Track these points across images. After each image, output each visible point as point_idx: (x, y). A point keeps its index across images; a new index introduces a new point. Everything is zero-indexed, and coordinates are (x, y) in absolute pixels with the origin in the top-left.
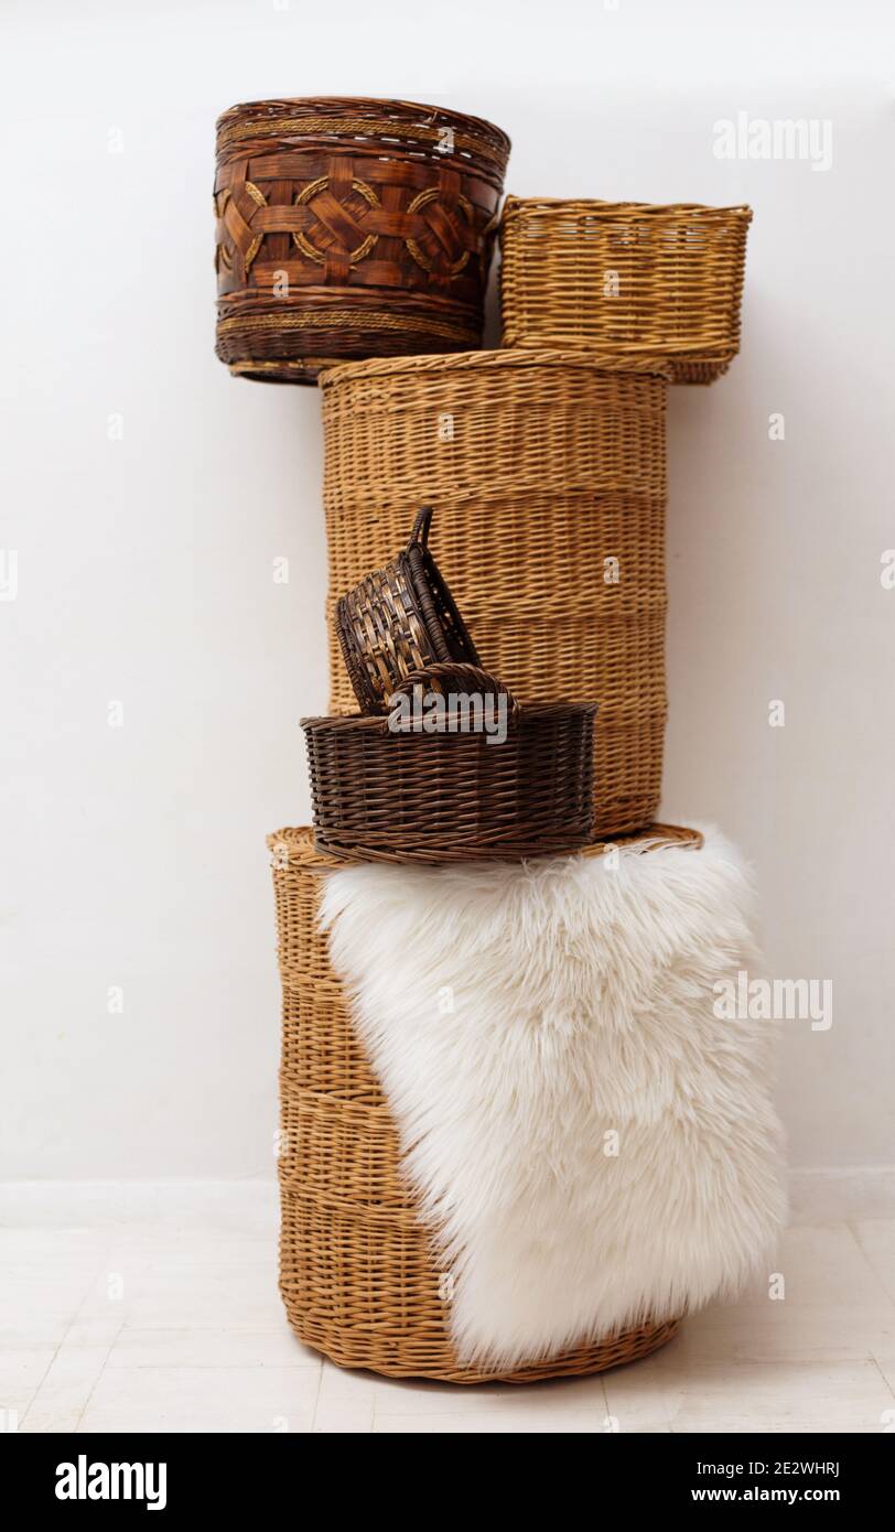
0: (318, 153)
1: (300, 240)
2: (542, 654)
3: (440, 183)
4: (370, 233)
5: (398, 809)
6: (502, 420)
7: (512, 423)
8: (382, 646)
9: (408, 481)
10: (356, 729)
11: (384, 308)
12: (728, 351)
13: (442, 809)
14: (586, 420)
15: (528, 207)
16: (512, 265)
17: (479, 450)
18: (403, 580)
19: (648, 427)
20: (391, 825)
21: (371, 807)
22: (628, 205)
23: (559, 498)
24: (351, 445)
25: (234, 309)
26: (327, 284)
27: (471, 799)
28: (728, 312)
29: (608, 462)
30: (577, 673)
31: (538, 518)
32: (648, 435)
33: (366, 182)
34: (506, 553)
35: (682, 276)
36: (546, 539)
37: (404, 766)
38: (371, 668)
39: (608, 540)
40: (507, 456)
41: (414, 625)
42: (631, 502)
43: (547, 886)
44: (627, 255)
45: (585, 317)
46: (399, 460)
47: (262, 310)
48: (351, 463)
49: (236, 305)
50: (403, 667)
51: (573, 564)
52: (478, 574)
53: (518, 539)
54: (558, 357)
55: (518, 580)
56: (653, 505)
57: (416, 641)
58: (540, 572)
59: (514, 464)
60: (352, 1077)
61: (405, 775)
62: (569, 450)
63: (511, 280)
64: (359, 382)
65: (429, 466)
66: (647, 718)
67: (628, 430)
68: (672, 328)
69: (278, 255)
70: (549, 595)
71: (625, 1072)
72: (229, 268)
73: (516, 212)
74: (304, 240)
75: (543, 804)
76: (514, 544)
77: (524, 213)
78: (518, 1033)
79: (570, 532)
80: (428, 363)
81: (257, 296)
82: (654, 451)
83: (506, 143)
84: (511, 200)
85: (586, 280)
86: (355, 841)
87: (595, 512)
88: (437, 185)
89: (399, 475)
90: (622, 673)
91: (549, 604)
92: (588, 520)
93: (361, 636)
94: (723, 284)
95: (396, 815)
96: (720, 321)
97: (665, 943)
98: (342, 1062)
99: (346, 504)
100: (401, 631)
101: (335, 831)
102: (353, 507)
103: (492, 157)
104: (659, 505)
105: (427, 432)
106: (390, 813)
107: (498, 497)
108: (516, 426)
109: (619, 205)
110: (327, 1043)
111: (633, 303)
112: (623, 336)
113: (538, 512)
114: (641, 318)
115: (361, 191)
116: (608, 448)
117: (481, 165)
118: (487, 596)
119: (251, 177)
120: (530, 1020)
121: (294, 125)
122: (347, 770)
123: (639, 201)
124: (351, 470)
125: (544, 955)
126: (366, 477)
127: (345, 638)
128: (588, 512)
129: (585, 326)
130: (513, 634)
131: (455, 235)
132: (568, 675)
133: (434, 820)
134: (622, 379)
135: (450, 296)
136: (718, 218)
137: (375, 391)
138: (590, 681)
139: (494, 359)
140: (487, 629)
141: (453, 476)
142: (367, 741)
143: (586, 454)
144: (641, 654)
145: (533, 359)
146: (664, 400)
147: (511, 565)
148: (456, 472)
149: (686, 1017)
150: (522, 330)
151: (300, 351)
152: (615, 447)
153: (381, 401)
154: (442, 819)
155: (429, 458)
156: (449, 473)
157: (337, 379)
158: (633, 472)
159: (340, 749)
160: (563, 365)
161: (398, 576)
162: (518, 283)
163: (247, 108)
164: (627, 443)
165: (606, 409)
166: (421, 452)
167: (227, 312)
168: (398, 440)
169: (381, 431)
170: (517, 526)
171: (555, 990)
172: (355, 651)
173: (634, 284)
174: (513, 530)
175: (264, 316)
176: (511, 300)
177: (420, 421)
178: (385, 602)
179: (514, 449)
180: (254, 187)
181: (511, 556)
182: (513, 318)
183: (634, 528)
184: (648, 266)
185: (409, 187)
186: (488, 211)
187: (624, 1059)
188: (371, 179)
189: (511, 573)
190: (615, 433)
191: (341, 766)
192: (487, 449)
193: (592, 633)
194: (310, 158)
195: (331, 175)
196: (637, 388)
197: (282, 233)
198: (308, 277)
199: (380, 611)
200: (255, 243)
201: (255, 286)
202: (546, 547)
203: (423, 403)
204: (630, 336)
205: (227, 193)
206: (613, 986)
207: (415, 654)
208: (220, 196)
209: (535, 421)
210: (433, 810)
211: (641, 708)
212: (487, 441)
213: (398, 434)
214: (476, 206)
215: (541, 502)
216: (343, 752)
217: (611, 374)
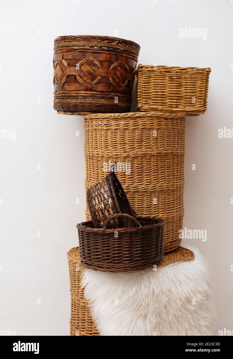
0: (83, 52)
1: (78, 77)
2: (148, 201)
3: (119, 60)
4: (99, 76)
5: (105, 256)
6: (137, 133)
7: (140, 134)
8: (100, 207)
9: (109, 150)
10: (92, 232)
11: (102, 98)
12: (203, 111)
13: (118, 257)
14: (162, 133)
15: (145, 68)
16: (140, 85)
17: (130, 142)
18: (107, 186)
19: (180, 133)
20: (102, 261)
21: (97, 255)
22: (174, 67)
23: (154, 156)
24: (92, 138)
25: (59, 97)
26: (86, 90)
27: (127, 254)
28: (204, 99)
29: (168, 145)
30: (158, 207)
31: (147, 162)
32: (180, 135)
33: (97, 61)
34: (137, 172)
35: (190, 88)
36: (149, 168)
37: (107, 244)
38: (97, 214)
39: (168, 167)
40: (138, 144)
41: (110, 200)
42: (174, 155)
43: (149, 277)
44: (174, 82)
45: (162, 100)
46: (106, 144)
47: (66, 97)
48: (92, 143)
49: (59, 95)
50: (107, 213)
51: (157, 175)
52: (129, 178)
53: (141, 168)
54: (154, 114)
55: (141, 180)
56: (181, 155)
57: (111, 206)
58: (147, 177)
59: (140, 146)
60: (91, 328)
61: (107, 247)
62: (156, 141)
63: (140, 89)
64: (95, 120)
65: (115, 146)
66: (178, 218)
67: (174, 134)
68: (187, 104)
69: (71, 82)
70: (150, 184)
71: (171, 332)
72: (57, 84)
73: (142, 69)
74: (79, 78)
75: (148, 254)
76: (140, 169)
77: (144, 70)
78: (140, 322)
79: (157, 166)
80: (115, 116)
81: (65, 93)
82: (181, 140)
83: (139, 47)
84: (140, 66)
85: (162, 89)
86: (92, 264)
87: (164, 159)
88: (118, 61)
89: (106, 148)
90: (171, 206)
91: (150, 187)
92: (162, 162)
93: (94, 203)
94: (202, 91)
95: (104, 258)
96: (201, 102)
97: (183, 294)
98: (88, 324)
99: (91, 155)
100: (106, 202)
101: (86, 260)
102: (93, 156)
103: (135, 52)
104: (182, 155)
105: (115, 136)
106: (103, 257)
107: (136, 155)
108: (141, 135)
109: (172, 68)
110: (84, 317)
111: (176, 96)
112: (173, 106)
113: (147, 160)
114: (178, 101)
115: (96, 63)
116: (168, 140)
117: (131, 55)
118: (132, 184)
119: (64, 58)
120: (143, 317)
121: (76, 43)
122: (90, 243)
123: (178, 66)
124: (92, 145)
125: (148, 299)
126: (97, 148)
127: (90, 204)
128: (162, 160)
129: (162, 103)
130: (139, 196)
131: (124, 76)
132: (156, 207)
133: (115, 260)
134: (173, 120)
135: (122, 94)
136: (201, 71)
137: (100, 123)
138: (162, 209)
139: (135, 115)
140: (132, 194)
141: (122, 149)
142: (96, 236)
143: (162, 143)
144: (177, 199)
145: (146, 115)
146: (184, 124)
147: (139, 175)
148: (123, 148)
149: (190, 316)
150: (143, 104)
151: (78, 110)
152: (170, 140)
153: (101, 126)
154: (118, 260)
155: (115, 144)
156: (121, 148)
157: (88, 118)
158: (175, 147)
159: (88, 237)
160: (155, 117)
161: (105, 185)
162: (142, 90)
163: (63, 38)
164: (174, 138)
165: (168, 129)
166: (113, 142)
167: (57, 97)
168: (106, 138)
169: (101, 135)
170: (141, 164)
171: (151, 309)
172: (92, 207)
173: (176, 91)
174: (140, 165)
175: (68, 99)
176: (140, 95)
177: (113, 133)
178: (101, 193)
179: (140, 141)
180: (65, 61)
181: (139, 173)
182: (140, 100)
183: (175, 163)
184: (180, 86)
185: (110, 62)
186: (134, 68)
187: (171, 328)
188: (99, 60)
189: (139, 178)
190: (170, 136)
191: (88, 242)
192: (132, 141)
193: (162, 195)
194: (81, 53)
195: (87, 58)
196: (177, 122)
197: (73, 75)
198: (80, 88)
199: (100, 195)
200: (65, 78)
201: (65, 90)
202: (149, 170)
203: (114, 127)
204: (175, 106)
205: (57, 62)
206: (168, 307)
207: (110, 210)
208: (55, 62)
209: (147, 133)
210: (115, 257)
211: (176, 215)
212: (132, 139)
213: (106, 136)
214: (129, 66)
215: (148, 157)
216: (89, 238)
217: (169, 119)
